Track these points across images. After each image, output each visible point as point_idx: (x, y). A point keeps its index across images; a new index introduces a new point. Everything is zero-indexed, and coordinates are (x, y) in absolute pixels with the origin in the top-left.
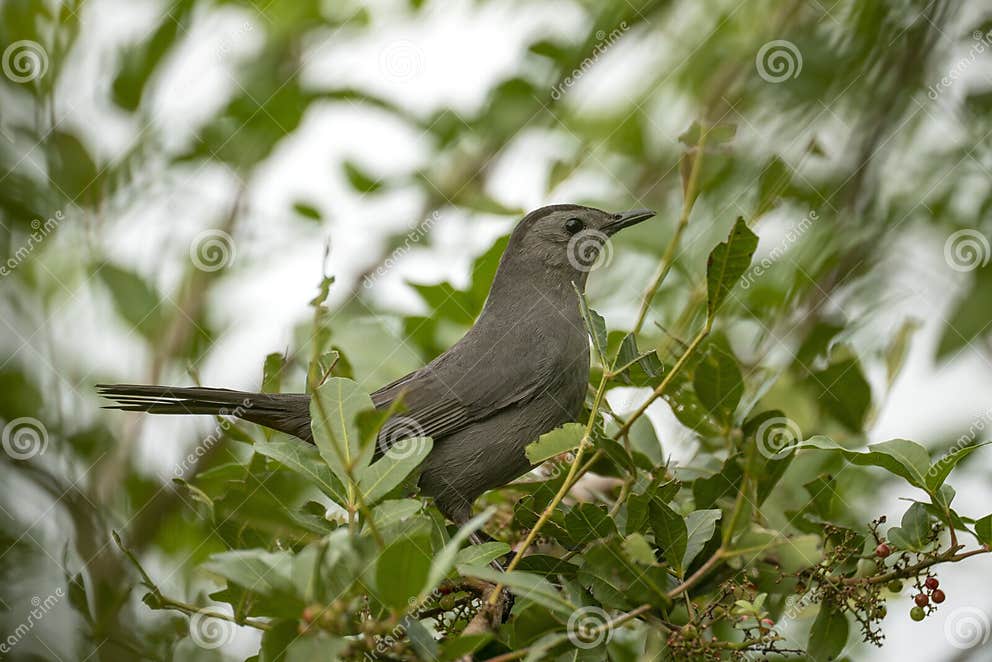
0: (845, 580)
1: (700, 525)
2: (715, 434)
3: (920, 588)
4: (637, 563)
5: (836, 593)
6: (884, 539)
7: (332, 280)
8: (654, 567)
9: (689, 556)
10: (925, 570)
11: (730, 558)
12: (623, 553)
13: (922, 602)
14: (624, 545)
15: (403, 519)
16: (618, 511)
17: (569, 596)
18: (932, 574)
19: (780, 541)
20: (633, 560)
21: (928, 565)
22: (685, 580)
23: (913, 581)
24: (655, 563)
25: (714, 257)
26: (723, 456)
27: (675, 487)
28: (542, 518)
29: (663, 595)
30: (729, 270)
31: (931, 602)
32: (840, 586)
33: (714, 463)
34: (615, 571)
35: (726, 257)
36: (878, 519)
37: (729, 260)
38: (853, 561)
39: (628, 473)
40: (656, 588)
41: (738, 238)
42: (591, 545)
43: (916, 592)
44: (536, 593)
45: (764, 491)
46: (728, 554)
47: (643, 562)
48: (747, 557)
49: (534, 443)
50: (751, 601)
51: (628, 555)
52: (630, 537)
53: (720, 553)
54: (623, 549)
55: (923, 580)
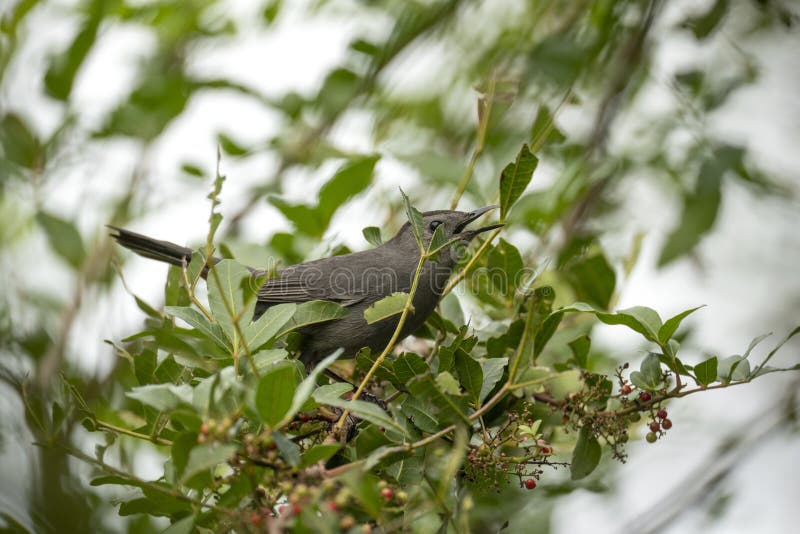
0: (598, 413)
1: (492, 369)
2: (503, 307)
3: (654, 418)
4: (446, 393)
5: (593, 422)
6: (627, 381)
7: (224, 178)
8: (459, 397)
9: (484, 393)
10: (656, 405)
11: (515, 390)
12: (436, 386)
13: (655, 428)
14: (436, 380)
15: (275, 362)
16: (432, 361)
17: (396, 419)
18: (662, 408)
19: (552, 375)
20: (443, 391)
21: (660, 401)
22: (482, 406)
23: (648, 413)
24: (459, 394)
25: (506, 174)
26: (508, 323)
27: (473, 341)
28: (376, 364)
29: (465, 417)
30: (515, 184)
31: (661, 428)
32: (595, 418)
33: (501, 328)
34: (430, 399)
35: (514, 174)
36: (623, 365)
37: (516, 176)
38: (603, 400)
39: (439, 332)
40: (461, 414)
41: (523, 160)
42: (413, 379)
43: (651, 421)
44: (374, 417)
45: (539, 348)
46: (512, 387)
47: (451, 392)
48: (527, 388)
49: (370, 307)
50: (530, 426)
51: (439, 387)
52: (441, 375)
53: (507, 386)
54: (436, 383)
55: (655, 412)
